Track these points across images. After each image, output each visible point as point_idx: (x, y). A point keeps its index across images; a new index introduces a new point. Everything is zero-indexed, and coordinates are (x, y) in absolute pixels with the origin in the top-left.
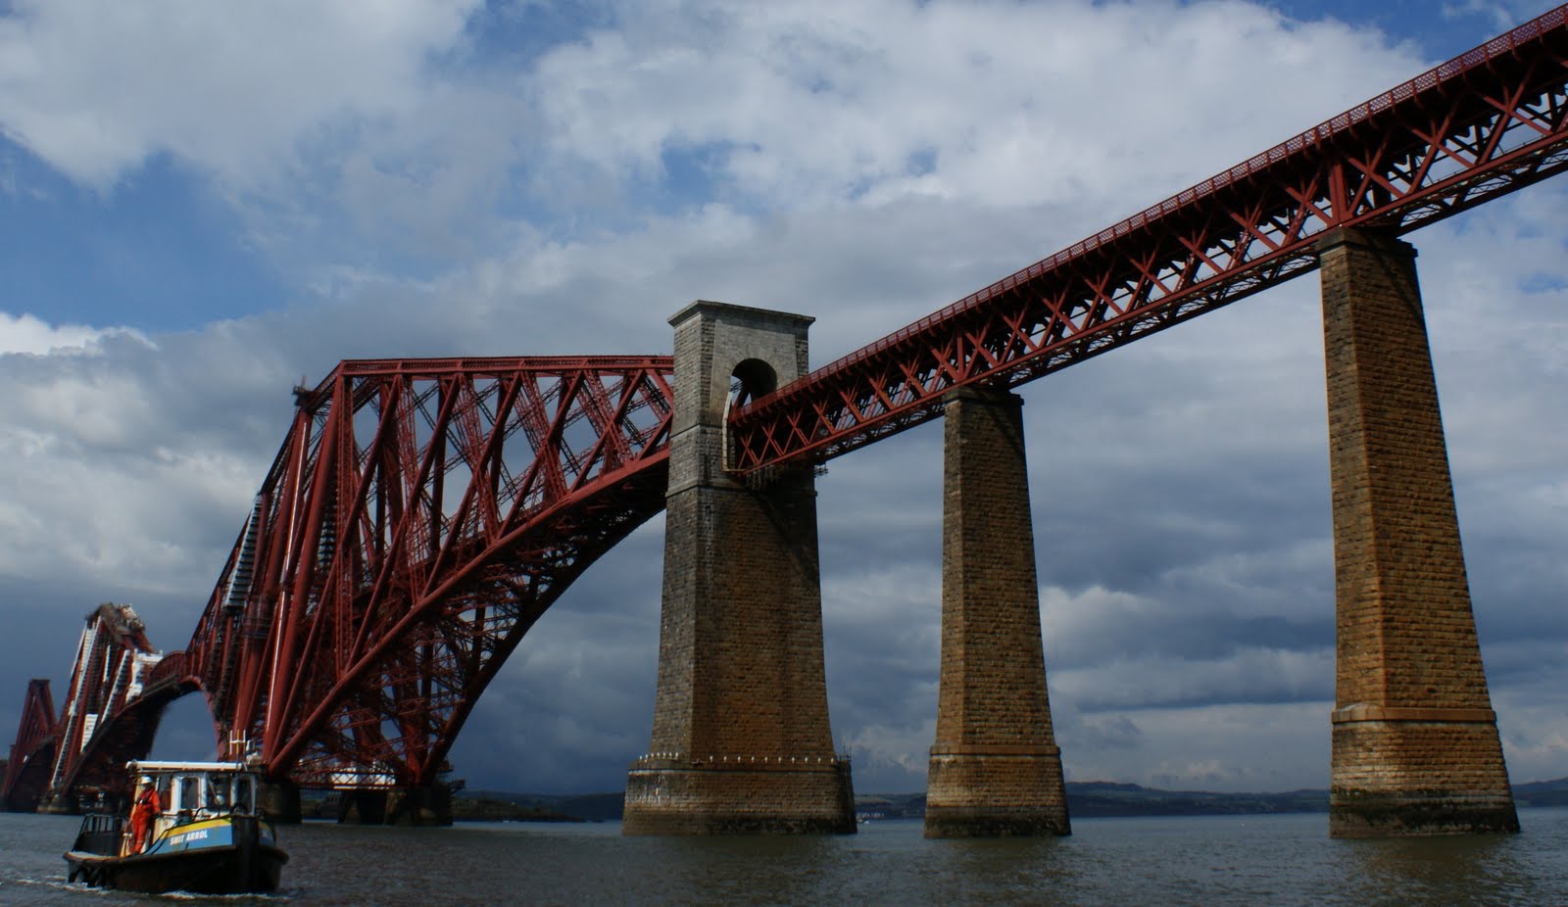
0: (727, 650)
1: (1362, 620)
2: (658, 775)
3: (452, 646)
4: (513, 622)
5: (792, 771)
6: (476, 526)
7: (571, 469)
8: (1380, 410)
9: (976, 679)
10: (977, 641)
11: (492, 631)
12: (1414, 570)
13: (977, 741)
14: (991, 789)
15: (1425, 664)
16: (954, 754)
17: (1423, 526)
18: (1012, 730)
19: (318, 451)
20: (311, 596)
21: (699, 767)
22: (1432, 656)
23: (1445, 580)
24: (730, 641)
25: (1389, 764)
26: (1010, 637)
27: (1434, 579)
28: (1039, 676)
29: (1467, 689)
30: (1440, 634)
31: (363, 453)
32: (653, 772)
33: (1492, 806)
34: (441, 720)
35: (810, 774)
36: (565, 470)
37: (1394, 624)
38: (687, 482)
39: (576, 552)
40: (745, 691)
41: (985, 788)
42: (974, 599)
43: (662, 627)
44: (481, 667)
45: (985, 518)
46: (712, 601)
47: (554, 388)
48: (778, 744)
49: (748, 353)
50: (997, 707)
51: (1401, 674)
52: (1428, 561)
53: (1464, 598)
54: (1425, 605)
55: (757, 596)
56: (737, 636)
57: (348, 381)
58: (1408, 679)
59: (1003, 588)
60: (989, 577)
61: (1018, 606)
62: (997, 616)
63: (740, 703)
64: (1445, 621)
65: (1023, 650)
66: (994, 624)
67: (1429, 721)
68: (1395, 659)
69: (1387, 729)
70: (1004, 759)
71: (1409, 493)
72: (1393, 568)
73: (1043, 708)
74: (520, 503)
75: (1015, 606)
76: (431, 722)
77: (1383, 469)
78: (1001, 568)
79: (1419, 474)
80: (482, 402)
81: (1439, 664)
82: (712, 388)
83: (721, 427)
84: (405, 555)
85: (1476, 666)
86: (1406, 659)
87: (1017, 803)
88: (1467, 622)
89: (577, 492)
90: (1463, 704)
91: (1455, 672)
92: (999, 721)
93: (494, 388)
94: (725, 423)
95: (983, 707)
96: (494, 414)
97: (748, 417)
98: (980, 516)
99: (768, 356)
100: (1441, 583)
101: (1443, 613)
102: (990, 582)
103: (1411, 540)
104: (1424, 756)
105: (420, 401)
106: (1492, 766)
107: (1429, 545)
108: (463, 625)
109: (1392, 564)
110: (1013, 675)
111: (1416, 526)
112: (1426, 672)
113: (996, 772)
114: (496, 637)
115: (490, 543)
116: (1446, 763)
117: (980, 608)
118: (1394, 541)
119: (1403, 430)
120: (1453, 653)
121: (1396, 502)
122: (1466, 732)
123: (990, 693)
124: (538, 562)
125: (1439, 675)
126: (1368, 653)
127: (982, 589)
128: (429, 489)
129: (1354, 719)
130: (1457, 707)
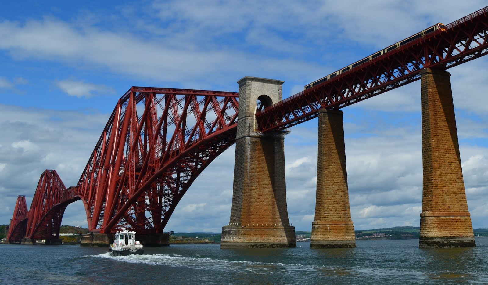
0: (254, 189)
1: (429, 186)
2: (231, 231)
3: (169, 186)
4: (189, 177)
5: (275, 229)
6: (176, 146)
7: (208, 128)
8: (436, 123)
9: (326, 200)
10: (327, 188)
11: (182, 181)
12: (445, 171)
13: (326, 220)
14: (331, 235)
15: (448, 199)
16: (319, 224)
17: (448, 158)
18: (338, 216)
19: (124, 116)
20: (121, 168)
21: (244, 228)
22: (450, 197)
23: (455, 174)
24: (255, 186)
25: (435, 229)
26: (337, 187)
27: (451, 173)
28: (347, 199)
29: (461, 206)
30: (453, 190)
31: (139, 118)
32: (230, 230)
33: (466, 241)
34: (165, 211)
35: (281, 229)
36: (206, 128)
37: (438, 187)
38: (242, 135)
39: (209, 155)
40: (260, 203)
41: (329, 235)
42: (326, 175)
43: (234, 182)
44: (179, 192)
45: (330, 150)
46: (249, 174)
47: (203, 100)
48: (271, 220)
49: (262, 93)
50: (333, 209)
51: (440, 202)
52: (450, 168)
53: (461, 179)
54: (448, 181)
55: (264, 172)
56: (257, 185)
57: (135, 94)
58: (442, 204)
59: (335, 172)
60: (331, 168)
61: (340, 177)
62: (333, 181)
63: (258, 207)
64: (455, 186)
65: (341, 191)
66: (332, 183)
67: (448, 216)
68: (438, 198)
69: (435, 219)
70: (335, 225)
71: (444, 148)
72: (438, 171)
73: (348, 209)
74: (191, 138)
75: (339, 177)
76: (162, 212)
77: (436, 141)
78: (335, 166)
79: (448, 142)
80: (179, 103)
81: (452, 199)
82: (251, 105)
83: (253, 117)
84: (153, 155)
85: (464, 199)
86: (442, 198)
87: (339, 239)
88: (462, 186)
89: (209, 136)
90: (459, 211)
91: (457, 201)
92: (334, 213)
93: (183, 98)
94: (254, 116)
95: (328, 209)
96: (184, 107)
97: (261, 114)
98: (328, 149)
99: (269, 94)
100: (454, 175)
101: (454, 184)
102: (331, 170)
103: (444, 162)
104: (446, 227)
105: (159, 102)
106: (468, 229)
107: (450, 163)
108: (172, 179)
109: (438, 170)
110: (338, 199)
111: (446, 158)
112: (448, 202)
113: (332, 230)
114: (184, 183)
115: (180, 152)
116: (453, 229)
117: (328, 178)
118: (438, 162)
119: (443, 129)
120: (456, 195)
121: (440, 151)
122: (460, 219)
123: (330, 205)
124: (198, 158)
125: (452, 202)
126: (430, 196)
127: (328, 172)
128: (162, 132)
129: (425, 216)
130: (458, 212)
